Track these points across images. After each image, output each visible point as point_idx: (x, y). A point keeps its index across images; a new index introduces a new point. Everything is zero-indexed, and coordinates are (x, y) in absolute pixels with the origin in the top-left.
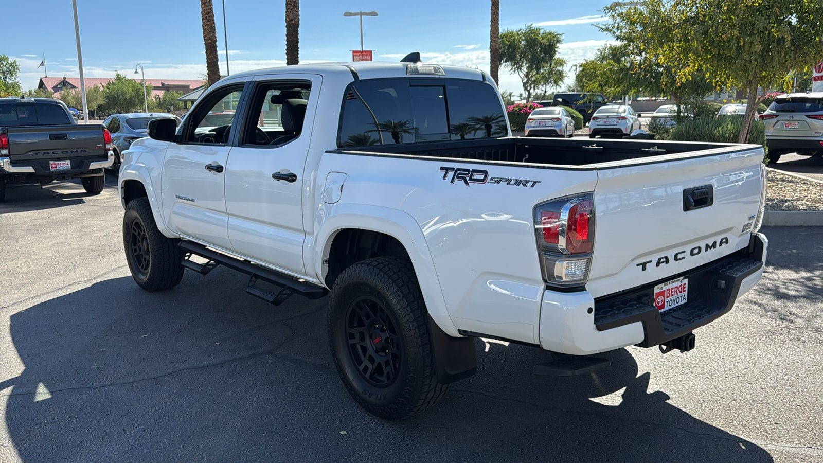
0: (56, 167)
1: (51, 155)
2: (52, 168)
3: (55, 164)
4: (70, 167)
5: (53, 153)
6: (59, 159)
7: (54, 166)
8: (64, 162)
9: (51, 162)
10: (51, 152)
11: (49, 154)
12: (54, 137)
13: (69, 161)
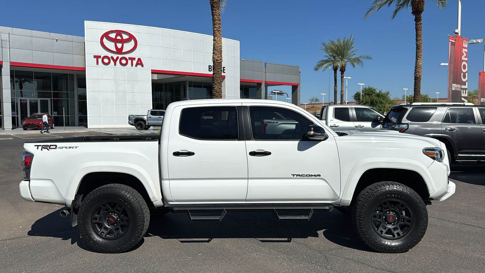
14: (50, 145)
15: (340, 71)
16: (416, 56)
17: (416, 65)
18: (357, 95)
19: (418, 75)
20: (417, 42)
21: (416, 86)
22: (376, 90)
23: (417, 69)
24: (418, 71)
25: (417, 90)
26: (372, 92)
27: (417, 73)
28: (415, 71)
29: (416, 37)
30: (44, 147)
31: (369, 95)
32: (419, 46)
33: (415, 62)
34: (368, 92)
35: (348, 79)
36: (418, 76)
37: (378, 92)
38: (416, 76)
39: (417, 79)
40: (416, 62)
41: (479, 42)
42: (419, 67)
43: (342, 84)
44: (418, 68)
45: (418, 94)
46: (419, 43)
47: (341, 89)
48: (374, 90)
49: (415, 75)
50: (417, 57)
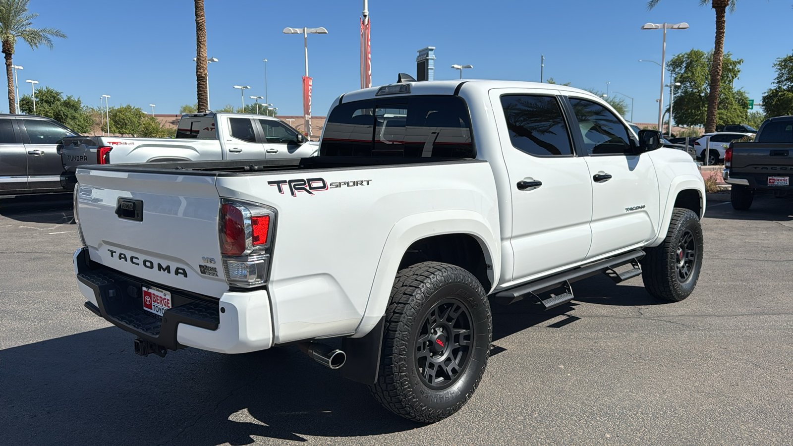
0: (774, 183)
1: (770, 171)
2: (770, 183)
3: (774, 179)
4: (788, 183)
5: (772, 168)
6: (779, 175)
7: (772, 181)
8: (783, 178)
9: (769, 178)
10: (769, 167)
11: (767, 169)
12: (775, 153)
13: (787, 178)
14: (309, 180)
15: (3, 52)
16: (197, 41)
17: (199, 57)
18: (24, 102)
19: (203, 73)
20: (199, 19)
21: (201, 91)
22: (62, 94)
23: (200, 63)
24: (203, 67)
25: (202, 97)
26: (54, 97)
27: (200, 69)
28: (198, 66)
29: (195, 10)
30: (296, 186)
31: (50, 103)
32: (201, 25)
33: (196, 52)
34: (47, 97)
35: (19, 69)
36: (203, 75)
37: (65, 98)
38: (199, 75)
39: (201, 80)
40: (197, 50)
41: (298, 32)
42: (203, 61)
43: (8, 78)
44: (201, 61)
45: (205, 105)
46: (201, 21)
47: (9, 87)
48: (58, 94)
49: (199, 73)
50: (199, 44)
